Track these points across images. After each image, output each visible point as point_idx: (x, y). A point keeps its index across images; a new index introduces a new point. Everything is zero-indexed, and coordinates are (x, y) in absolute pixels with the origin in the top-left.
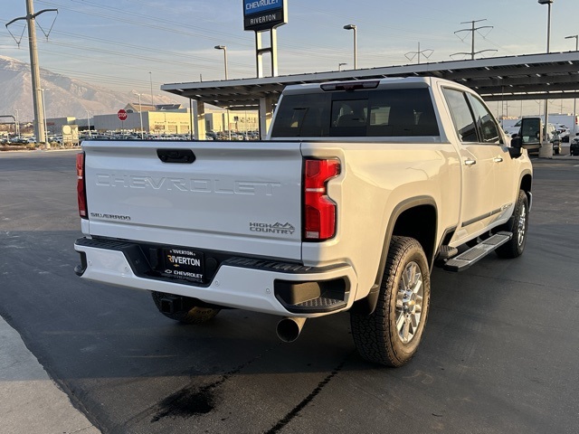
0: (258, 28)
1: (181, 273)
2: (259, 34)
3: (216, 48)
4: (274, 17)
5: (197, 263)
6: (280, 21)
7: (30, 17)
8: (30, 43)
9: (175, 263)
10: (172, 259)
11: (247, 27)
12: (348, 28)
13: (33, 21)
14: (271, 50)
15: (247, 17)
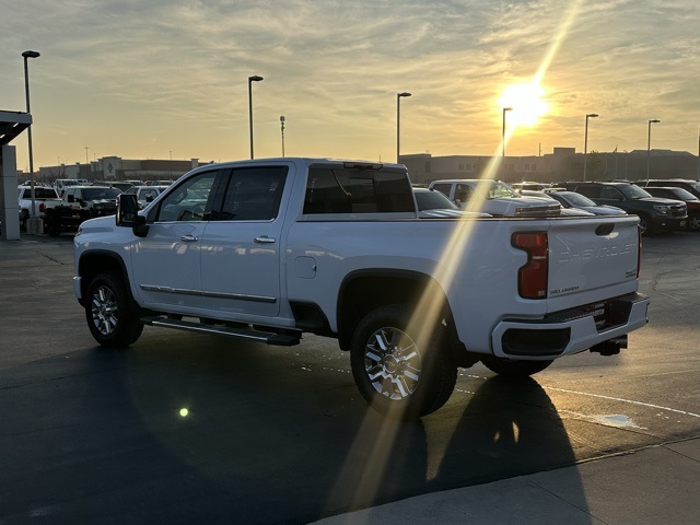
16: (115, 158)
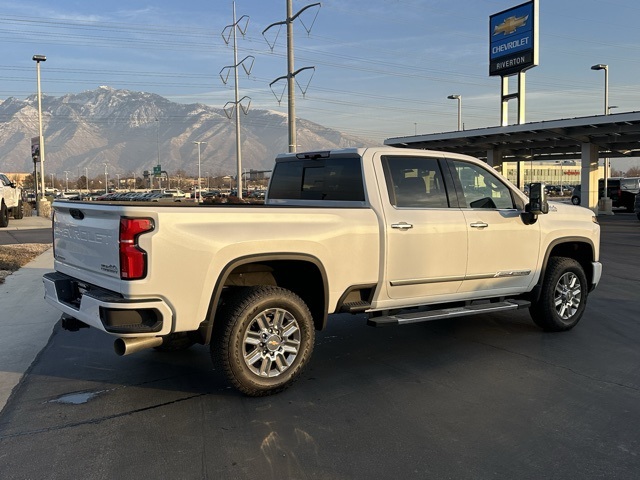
0: (503, 73)
2: (506, 79)
3: (449, 97)
4: (523, 59)
6: (529, 63)
7: (290, 76)
8: (289, 101)
11: (492, 73)
12: (597, 68)
13: (293, 79)
14: (518, 95)
15: (493, 62)
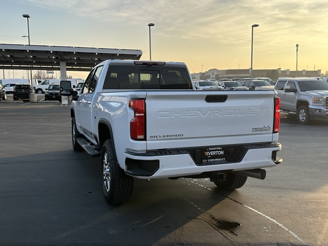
1: (212, 160)
5: (222, 153)
9: (208, 155)
10: (207, 153)
16: (215, 69)
